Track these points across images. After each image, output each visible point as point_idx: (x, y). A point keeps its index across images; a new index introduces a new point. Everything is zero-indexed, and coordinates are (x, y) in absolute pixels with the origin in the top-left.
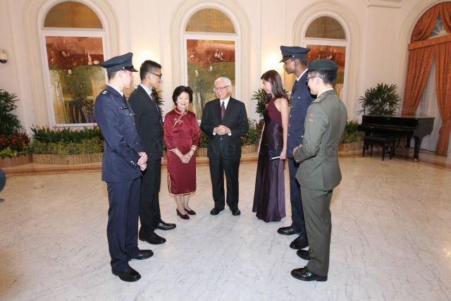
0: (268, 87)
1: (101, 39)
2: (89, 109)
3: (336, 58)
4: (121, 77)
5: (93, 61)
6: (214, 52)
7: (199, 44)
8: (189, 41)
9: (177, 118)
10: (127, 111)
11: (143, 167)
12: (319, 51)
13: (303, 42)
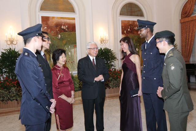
6: (61, 25)
7: (50, 19)
8: (42, 17)
12: (129, 24)
13: (119, 19)
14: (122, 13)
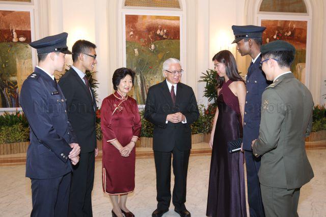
0: (222, 69)
1: (29, 13)
2: (11, 92)
3: (296, 34)
4: (53, 60)
5: (18, 37)
6: (156, 29)
7: (139, 19)
8: (127, 17)
9: (117, 104)
10: (58, 97)
11: (75, 161)
12: (275, 27)
13: (257, 17)
14: (263, 6)
